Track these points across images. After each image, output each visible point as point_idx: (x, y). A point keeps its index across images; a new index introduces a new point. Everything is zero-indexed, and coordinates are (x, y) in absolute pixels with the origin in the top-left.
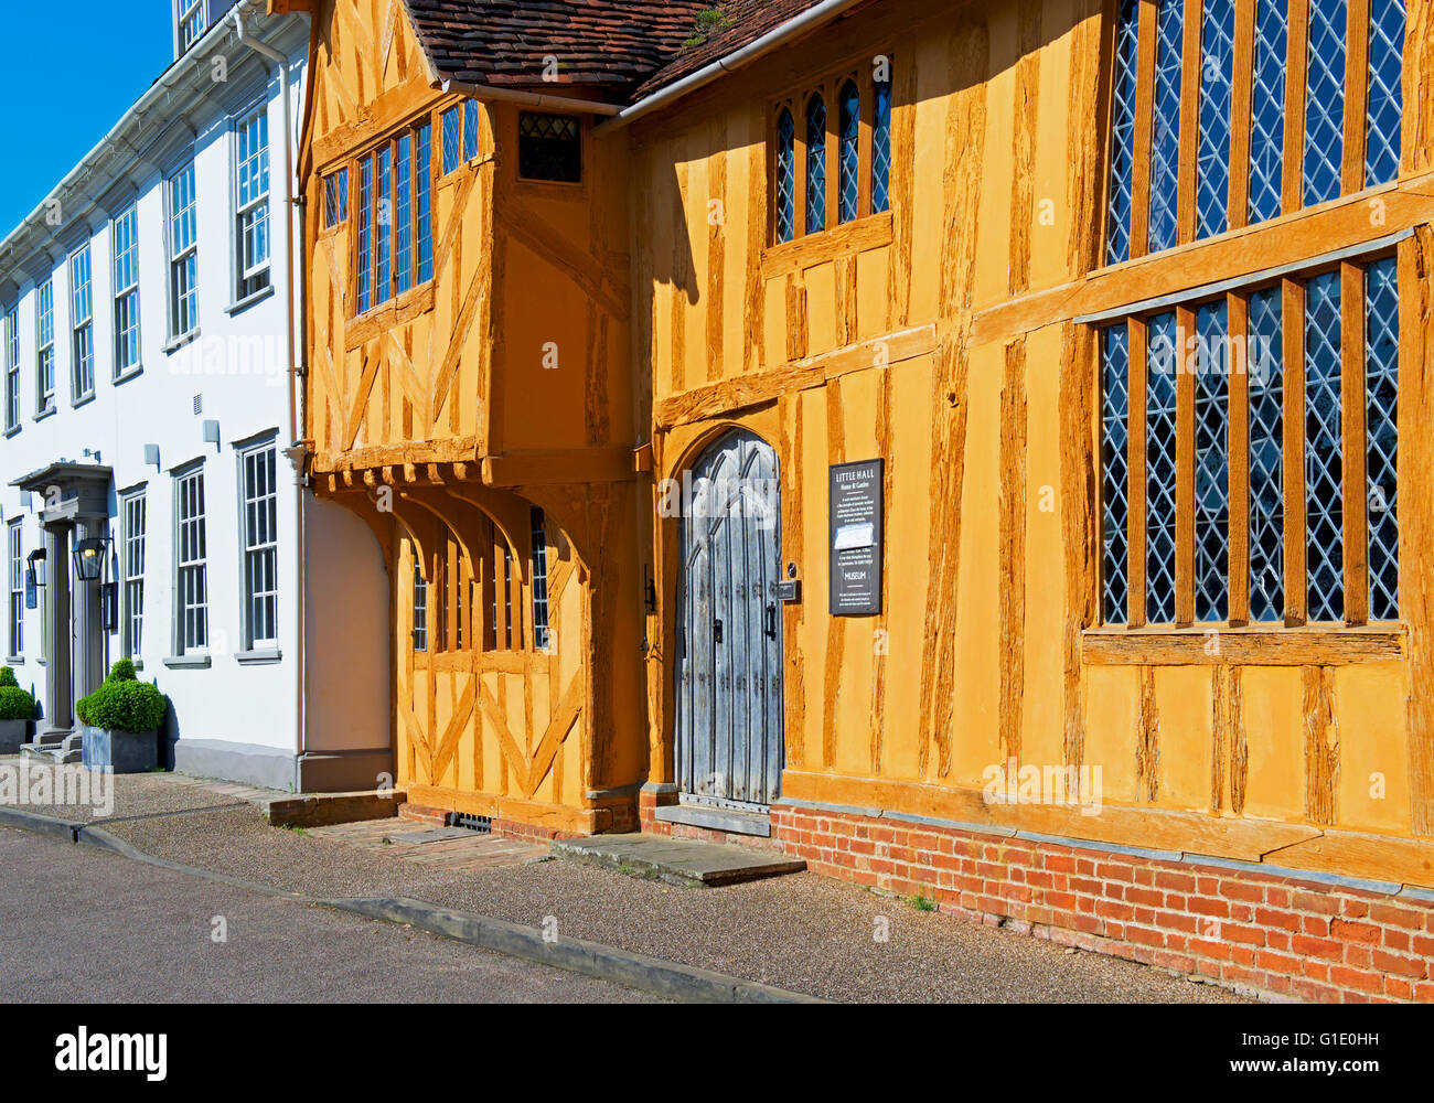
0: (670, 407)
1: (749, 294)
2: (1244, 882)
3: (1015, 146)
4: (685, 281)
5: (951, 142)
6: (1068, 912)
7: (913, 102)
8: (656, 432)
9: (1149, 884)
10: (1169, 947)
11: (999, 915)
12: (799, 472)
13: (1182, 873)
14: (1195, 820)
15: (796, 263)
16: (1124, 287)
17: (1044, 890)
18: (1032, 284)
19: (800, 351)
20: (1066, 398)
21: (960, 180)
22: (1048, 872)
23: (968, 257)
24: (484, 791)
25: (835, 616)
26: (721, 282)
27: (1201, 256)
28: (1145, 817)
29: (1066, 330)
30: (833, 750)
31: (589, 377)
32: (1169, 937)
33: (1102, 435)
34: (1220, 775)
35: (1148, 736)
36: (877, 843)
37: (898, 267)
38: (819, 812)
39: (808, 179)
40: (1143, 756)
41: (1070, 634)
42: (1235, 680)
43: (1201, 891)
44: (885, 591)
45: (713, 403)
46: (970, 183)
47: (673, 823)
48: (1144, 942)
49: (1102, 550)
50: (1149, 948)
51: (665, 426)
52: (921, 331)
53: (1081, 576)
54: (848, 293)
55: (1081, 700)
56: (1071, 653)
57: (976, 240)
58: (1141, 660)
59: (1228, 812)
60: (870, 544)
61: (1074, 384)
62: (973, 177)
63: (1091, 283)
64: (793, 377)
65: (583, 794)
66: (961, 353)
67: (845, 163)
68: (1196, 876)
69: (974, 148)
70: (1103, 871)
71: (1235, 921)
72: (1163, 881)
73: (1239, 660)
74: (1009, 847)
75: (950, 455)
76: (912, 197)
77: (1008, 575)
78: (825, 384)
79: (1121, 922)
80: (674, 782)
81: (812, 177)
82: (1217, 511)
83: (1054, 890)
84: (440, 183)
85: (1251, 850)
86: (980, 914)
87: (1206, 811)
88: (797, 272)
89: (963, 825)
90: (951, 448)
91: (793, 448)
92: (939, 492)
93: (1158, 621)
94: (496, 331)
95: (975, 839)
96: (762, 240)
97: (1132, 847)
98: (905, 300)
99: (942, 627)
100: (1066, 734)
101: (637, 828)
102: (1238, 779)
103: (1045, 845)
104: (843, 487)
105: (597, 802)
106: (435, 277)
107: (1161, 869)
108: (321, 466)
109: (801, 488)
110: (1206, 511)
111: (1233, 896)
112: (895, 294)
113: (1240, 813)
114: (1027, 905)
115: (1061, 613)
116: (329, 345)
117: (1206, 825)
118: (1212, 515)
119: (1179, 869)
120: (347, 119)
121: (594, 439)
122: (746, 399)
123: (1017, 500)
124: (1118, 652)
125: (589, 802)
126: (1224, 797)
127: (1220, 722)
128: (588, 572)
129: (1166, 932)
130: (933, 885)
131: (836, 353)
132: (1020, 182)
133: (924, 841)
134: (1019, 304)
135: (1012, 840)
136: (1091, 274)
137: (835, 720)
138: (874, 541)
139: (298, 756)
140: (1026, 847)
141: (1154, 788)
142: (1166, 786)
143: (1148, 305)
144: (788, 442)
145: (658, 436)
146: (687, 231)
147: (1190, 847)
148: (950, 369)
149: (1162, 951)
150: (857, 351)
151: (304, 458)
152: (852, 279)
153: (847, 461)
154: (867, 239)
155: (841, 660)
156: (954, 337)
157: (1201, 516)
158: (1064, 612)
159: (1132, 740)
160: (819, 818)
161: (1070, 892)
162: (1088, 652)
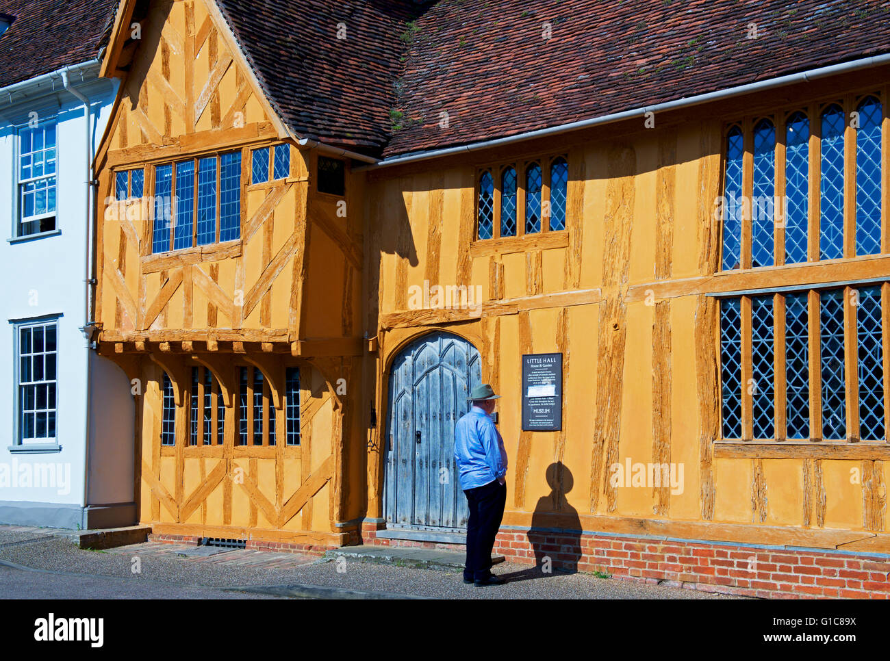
0: (393, 318)
1: (460, 263)
2: (831, 558)
3: (657, 208)
4: (408, 253)
5: (610, 202)
6: (709, 576)
7: (583, 179)
8: (381, 331)
9: (767, 560)
10: (780, 590)
11: (658, 579)
12: (497, 357)
13: (789, 555)
14: (793, 530)
15: (496, 251)
16: (741, 282)
17: (692, 566)
18: (672, 275)
19: (499, 295)
20: (700, 331)
21: (617, 222)
22: (694, 557)
23: (624, 258)
24: (231, 525)
25: (524, 431)
26: (438, 257)
27: (794, 272)
28: (759, 529)
29: (700, 299)
30: (522, 499)
31: (344, 299)
32: (781, 585)
33: (722, 349)
34: (810, 510)
35: (759, 491)
36: (563, 546)
37: (572, 259)
38: (514, 531)
39: (502, 209)
40: (756, 501)
41: (704, 442)
42: (818, 466)
43: (802, 563)
44: (564, 419)
45: (430, 318)
46: (624, 223)
47: (391, 539)
48: (763, 588)
49: (722, 404)
50: (767, 591)
51: (388, 328)
52: (590, 292)
53: (711, 415)
54: (536, 269)
55: (712, 474)
56: (706, 452)
57: (630, 250)
58: (755, 456)
59: (814, 527)
60: (554, 395)
61: (706, 325)
62: (626, 220)
63: (716, 279)
64: (494, 308)
65: (332, 525)
66: (620, 304)
67: (529, 204)
68: (799, 556)
69: (627, 206)
70: (733, 556)
71: (825, 576)
72: (775, 559)
73: (821, 457)
74: (666, 546)
75: (614, 354)
76: (582, 225)
77: (659, 414)
78: (518, 313)
79: (748, 580)
80: (382, 517)
81: (505, 208)
82: (801, 388)
83: (699, 565)
84: (249, 188)
85: (830, 544)
86: (644, 579)
87: (799, 526)
88: (497, 256)
89: (627, 535)
90: (613, 350)
91: (492, 344)
92: (604, 371)
93: (761, 437)
94: (305, 272)
95: (639, 542)
96: (470, 237)
97: (751, 544)
98: (577, 276)
99: (608, 438)
100: (702, 491)
101: (361, 542)
102: (820, 511)
103: (690, 544)
104: (532, 366)
105: (343, 529)
106: (242, 238)
107: (774, 554)
108: (106, 337)
109: (498, 364)
110: (793, 388)
111: (824, 565)
112: (570, 272)
113: (822, 527)
114: (679, 574)
115: (697, 432)
116: (120, 268)
117: (801, 533)
118: (797, 390)
119: (786, 553)
120: (150, 142)
121: (346, 333)
122: (454, 317)
123: (665, 377)
124: (740, 452)
125: (338, 529)
126: (812, 519)
127: (809, 485)
128: (340, 405)
129: (778, 583)
130: (607, 566)
131: (527, 298)
132: (663, 226)
133: (601, 544)
134: (665, 284)
135: (666, 542)
136: (716, 274)
137: (524, 484)
138: (556, 394)
139: (84, 508)
140: (678, 545)
141: (764, 516)
142: (772, 514)
143: (758, 291)
144: (488, 342)
145: (382, 333)
146: (410, 227)
147: (791, 542)
148: (612, 312)
149: (776, 592)
150: (543, 298)
151: (93, 331)
152: (540, 262)
153: (534, 353)
154: (550, 243)
155: (529, 453)
156: (615, 296)
157: (790, 390)
158: (699, 432)
159: (749, 493)
160: (516, 534)
161: (710, 566)
162: (717, 451)
